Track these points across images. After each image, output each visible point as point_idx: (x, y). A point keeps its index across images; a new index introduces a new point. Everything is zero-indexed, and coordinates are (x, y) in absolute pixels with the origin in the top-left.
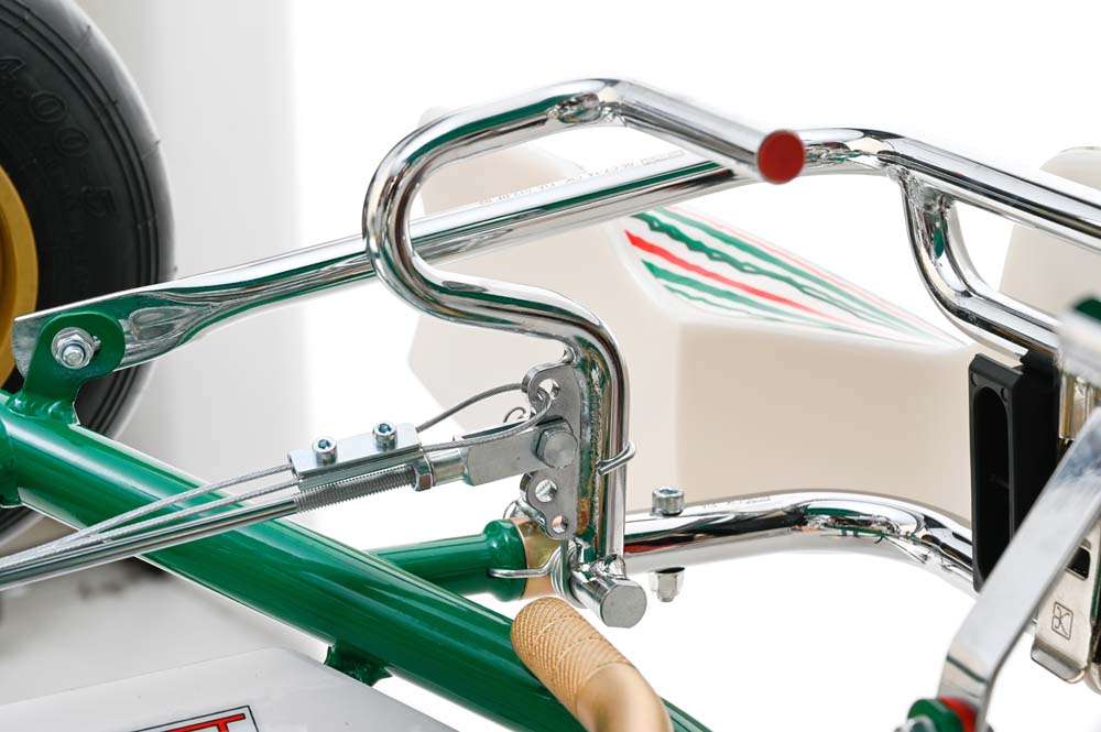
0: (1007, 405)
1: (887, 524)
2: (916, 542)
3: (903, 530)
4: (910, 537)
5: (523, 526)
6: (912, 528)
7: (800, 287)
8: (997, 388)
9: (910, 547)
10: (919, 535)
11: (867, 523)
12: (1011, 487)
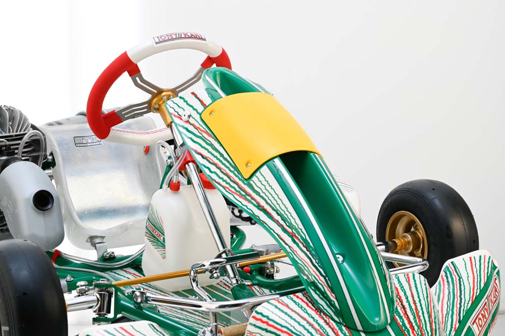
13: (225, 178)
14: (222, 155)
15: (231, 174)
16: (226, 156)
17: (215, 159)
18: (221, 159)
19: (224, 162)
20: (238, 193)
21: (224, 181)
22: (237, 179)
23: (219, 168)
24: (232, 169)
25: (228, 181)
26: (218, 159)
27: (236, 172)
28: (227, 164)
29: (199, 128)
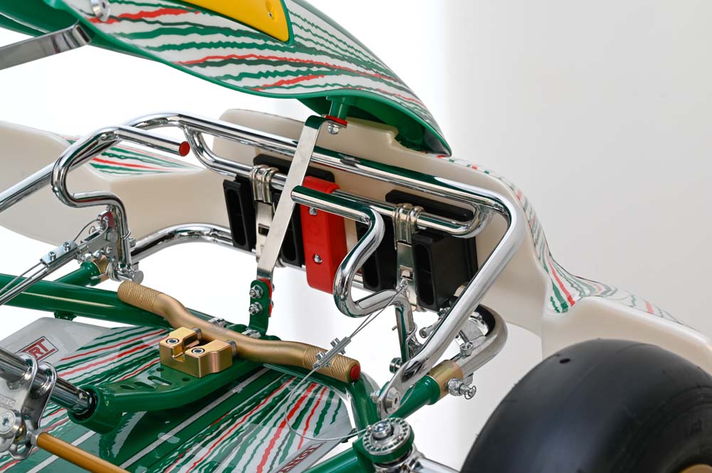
0: (238, 194)
1: (200, 232)
2: (210, 236)
3: (205, 233)
4: (208, 235)
5: (94, 261)
6: (208, 232)
7: (141, 160)
8: (234, 189)
9: (209, 238)
10: (211, 234)
11: (193, 233)
12: (243, 215)
13: (264, 68)
14: (227, 31)
15: (266, 53)
16: (235, 26)
17: (221, 48)
18: (232, 39)
19: (240, 40)
20: (300, 76)
21: (267, 75)
22: (279, 54)
23: (241, 60)
24: (261, 42)
25: (271, 69)
26: (226, 45)
27: (269, 43)
28: (248, 40)
29: (142, 14)
